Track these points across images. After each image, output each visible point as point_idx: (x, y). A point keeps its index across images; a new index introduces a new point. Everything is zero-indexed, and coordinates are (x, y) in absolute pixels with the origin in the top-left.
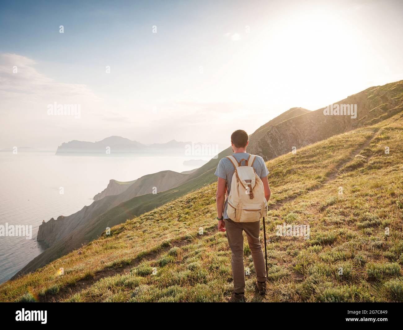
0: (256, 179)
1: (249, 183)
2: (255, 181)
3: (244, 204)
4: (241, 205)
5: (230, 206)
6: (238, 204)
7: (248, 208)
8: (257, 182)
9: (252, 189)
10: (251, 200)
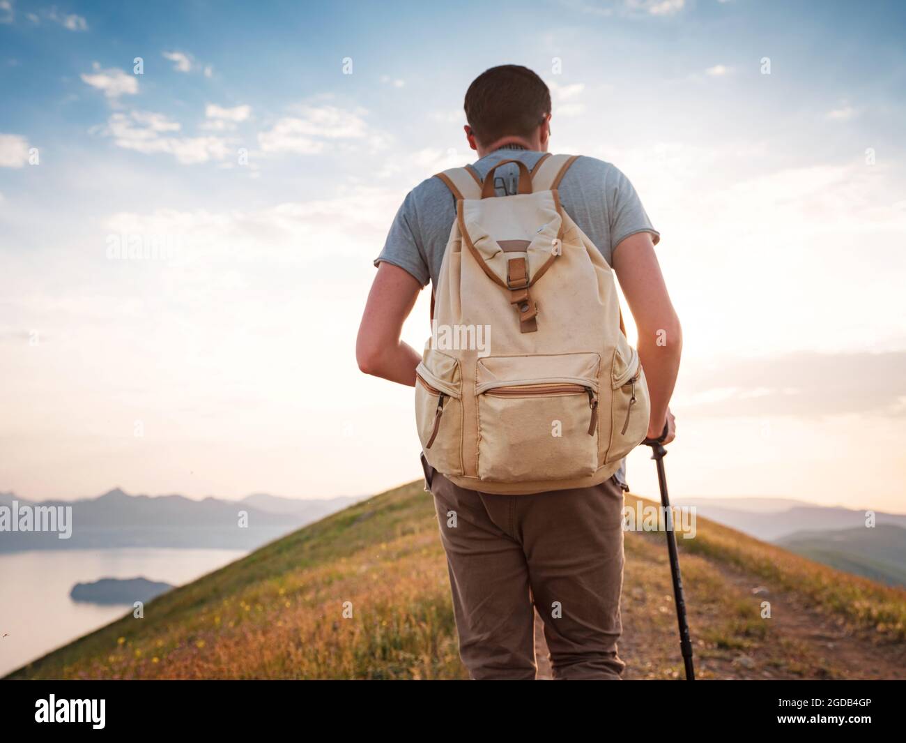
1: (516, 255)
3: (487, 361)
4: (468, 370)
6: (458, 366)
7: (510, 380)
9: (531, 276)
10: (526, 339)
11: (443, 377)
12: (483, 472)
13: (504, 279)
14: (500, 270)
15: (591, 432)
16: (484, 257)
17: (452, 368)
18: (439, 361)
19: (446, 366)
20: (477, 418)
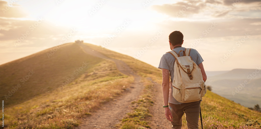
0: (193, 64)
1: (188, 68)
2: (193, 66)
3: (186, 84)
4: (183, 86)
5: (175, 89)
6: (181, 85)
7: (189, 87)
8: (194, 66)
9: (191, 71)
10: (191, 81)
11: (179, 87)
12: (185, 100)
13: (187, 72)
14: (186, 70)
15: (200, 94)
16: (183, 69)
17: (180, 86)
18: (178, 84)
19: (180, 85)
20: (184, 92)
